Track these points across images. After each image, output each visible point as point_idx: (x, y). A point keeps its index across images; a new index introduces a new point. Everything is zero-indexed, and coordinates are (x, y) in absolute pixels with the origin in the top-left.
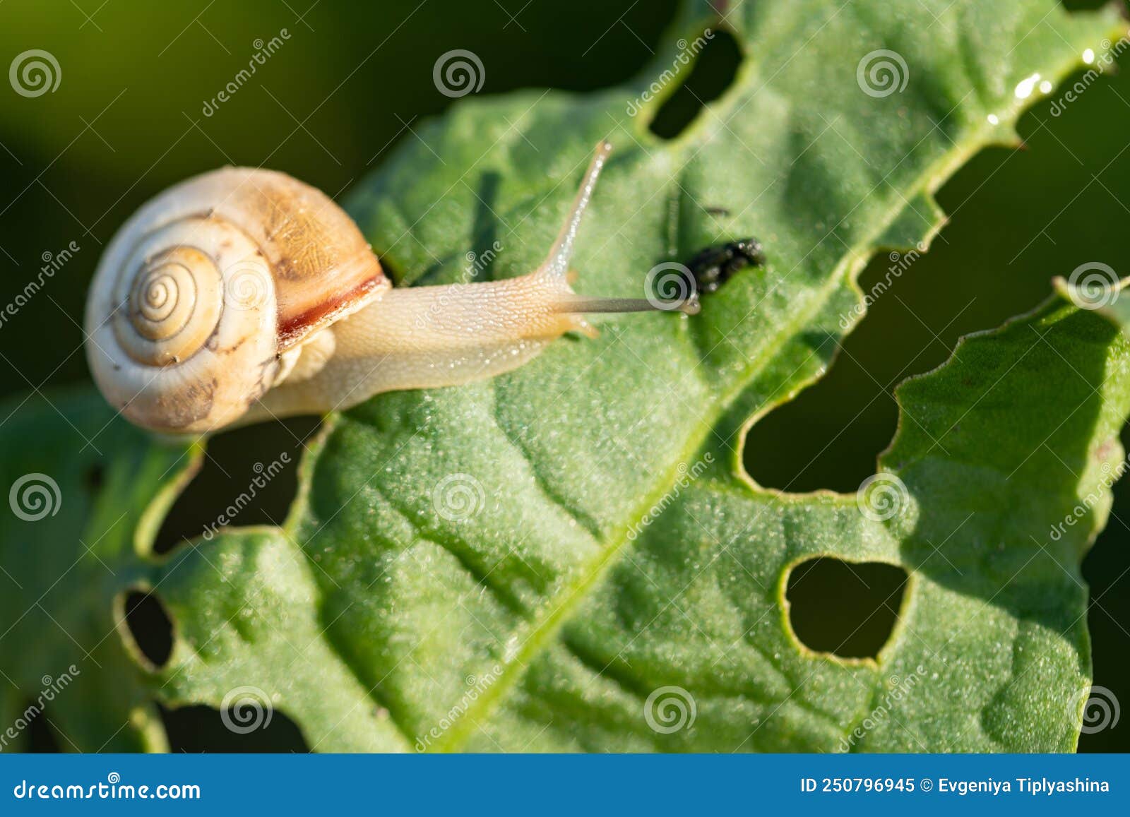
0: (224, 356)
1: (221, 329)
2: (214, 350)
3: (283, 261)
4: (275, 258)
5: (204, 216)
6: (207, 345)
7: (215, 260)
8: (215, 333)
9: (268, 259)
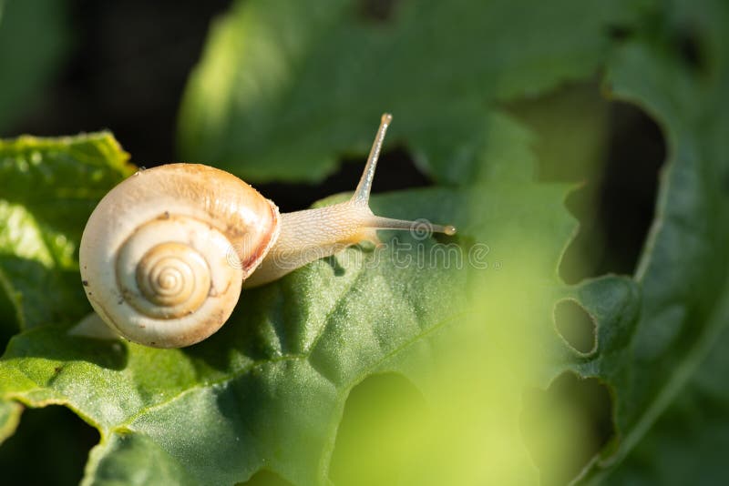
0: (222, 296)
1: (214, 284)
2: (215, 296)
3: (230, 228)
4: (224, 228)
5: (165, 217)
6: (209, 295)
7: (191, 245)
8: (212, 286)
9: (219, 230)
